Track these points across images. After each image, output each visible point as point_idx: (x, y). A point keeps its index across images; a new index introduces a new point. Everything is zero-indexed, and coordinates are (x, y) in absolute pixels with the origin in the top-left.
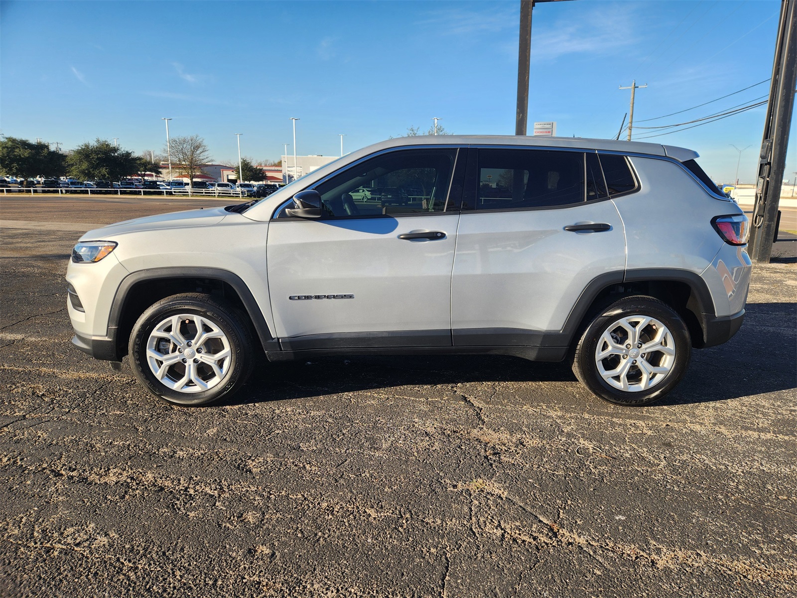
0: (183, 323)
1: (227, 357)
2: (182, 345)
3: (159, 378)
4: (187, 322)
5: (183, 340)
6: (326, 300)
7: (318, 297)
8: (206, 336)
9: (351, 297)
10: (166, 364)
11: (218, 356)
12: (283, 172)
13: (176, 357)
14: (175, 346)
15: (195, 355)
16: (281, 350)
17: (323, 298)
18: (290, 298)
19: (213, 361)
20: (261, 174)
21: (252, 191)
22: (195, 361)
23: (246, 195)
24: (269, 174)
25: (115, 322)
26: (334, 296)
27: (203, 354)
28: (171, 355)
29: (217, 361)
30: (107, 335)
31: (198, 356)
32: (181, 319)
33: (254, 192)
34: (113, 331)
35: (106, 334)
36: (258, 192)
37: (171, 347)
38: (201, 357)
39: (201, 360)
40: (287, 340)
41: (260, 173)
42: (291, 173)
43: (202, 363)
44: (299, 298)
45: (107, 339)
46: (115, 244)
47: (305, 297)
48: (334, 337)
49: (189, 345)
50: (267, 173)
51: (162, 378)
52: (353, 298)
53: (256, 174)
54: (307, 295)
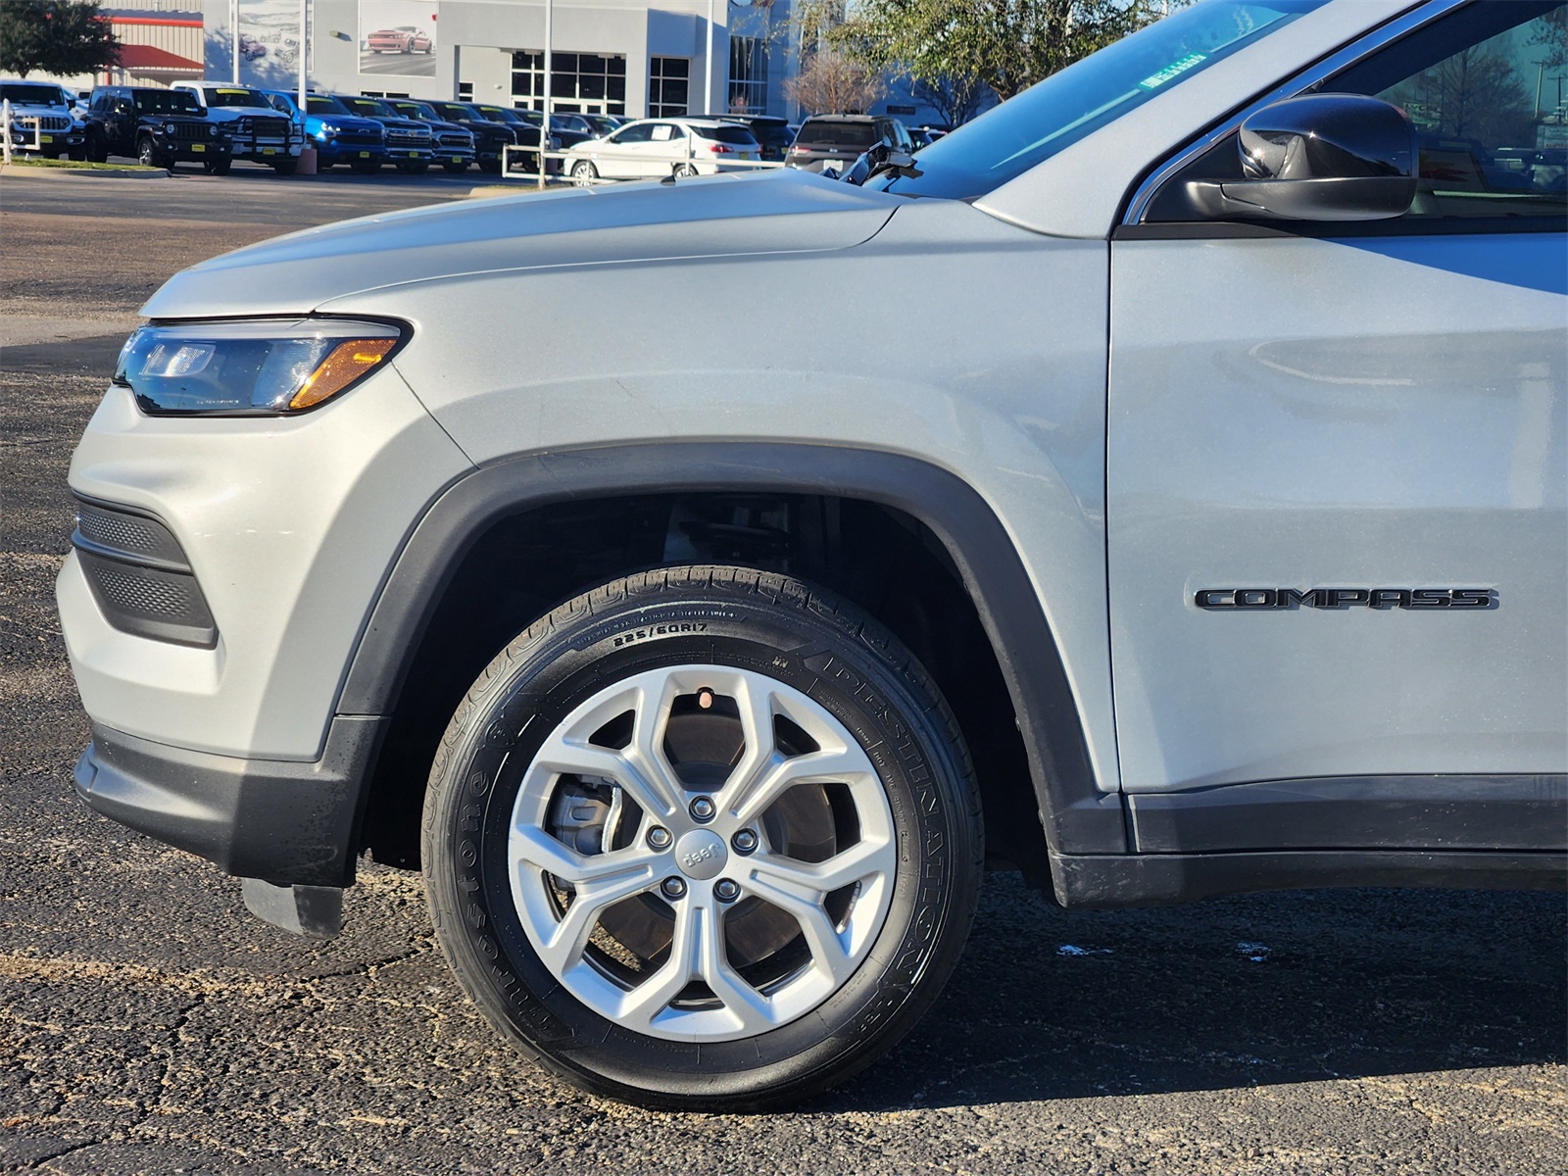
0: (684, 705)
1: (873, 875)
2: (673, 810)
3: (555, 967)
4: (705, 701)
5: (676, 788)
6: (1361, 612)
7: (1327, 599)
8: (783, 772)
9: (1482, 600)
10: (588, 899)
11: (836, 868)
12: (209, 23)
13: (639, 868)
14: (632, 816)
15: (721, 866)
16: (1130, 849)
17: (1353, 602)
18: (1202, 599)
19: (808, 894)
20: (87, 33)
21: (66, 121)
22: (723, 891)
23: (36, 147)
24: (127, 34)
25: (371, 692)
26: (1404, 593)
27: (760, 858)
28: (610, 859)
29: (823, 896)
30: (318, 757)
31: (736, 868)
32: (679, 686)
33: (75, 131)
34: (354, 736)
35: (314, 749)
36: (92, 128)
37: (613, 818)
38: (754, 872)
39: (750, 886)
40: (1164, 802)
41: (80, 28)
42: (254, 34)
43: (753, 900)
44: (1242, 599)
45: (317, 772)
46: (396, 332)
47: (1269, 594)
48: (1381, 792)
49: (700, 817)
50: (116, 29)
51: (569, 964)
52: (1495, 605)
53: (59, 32)
54: (1276, 586)
